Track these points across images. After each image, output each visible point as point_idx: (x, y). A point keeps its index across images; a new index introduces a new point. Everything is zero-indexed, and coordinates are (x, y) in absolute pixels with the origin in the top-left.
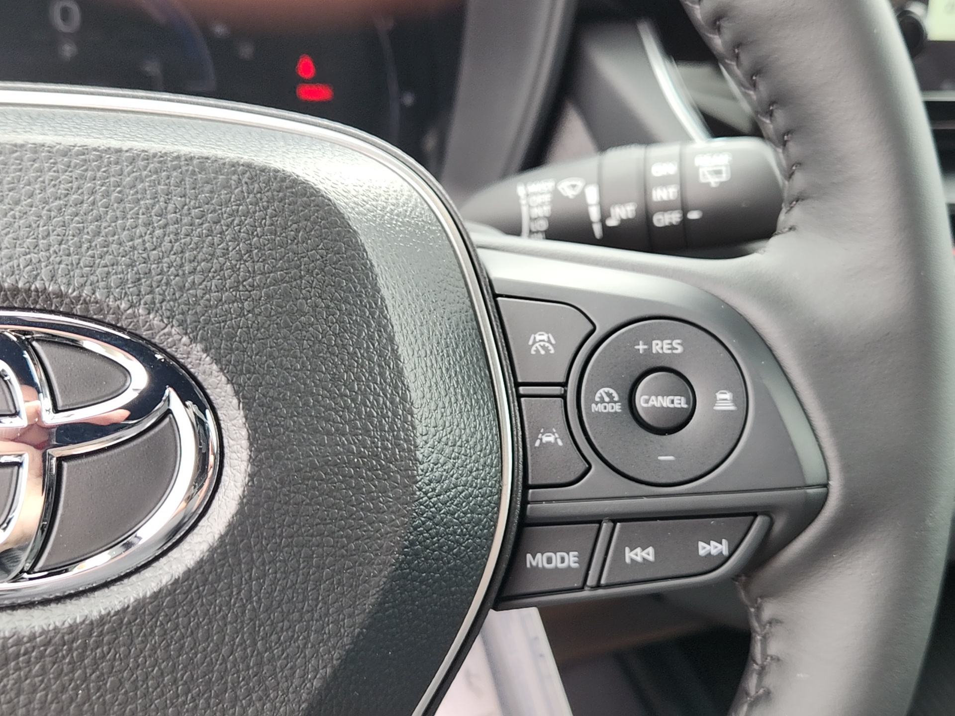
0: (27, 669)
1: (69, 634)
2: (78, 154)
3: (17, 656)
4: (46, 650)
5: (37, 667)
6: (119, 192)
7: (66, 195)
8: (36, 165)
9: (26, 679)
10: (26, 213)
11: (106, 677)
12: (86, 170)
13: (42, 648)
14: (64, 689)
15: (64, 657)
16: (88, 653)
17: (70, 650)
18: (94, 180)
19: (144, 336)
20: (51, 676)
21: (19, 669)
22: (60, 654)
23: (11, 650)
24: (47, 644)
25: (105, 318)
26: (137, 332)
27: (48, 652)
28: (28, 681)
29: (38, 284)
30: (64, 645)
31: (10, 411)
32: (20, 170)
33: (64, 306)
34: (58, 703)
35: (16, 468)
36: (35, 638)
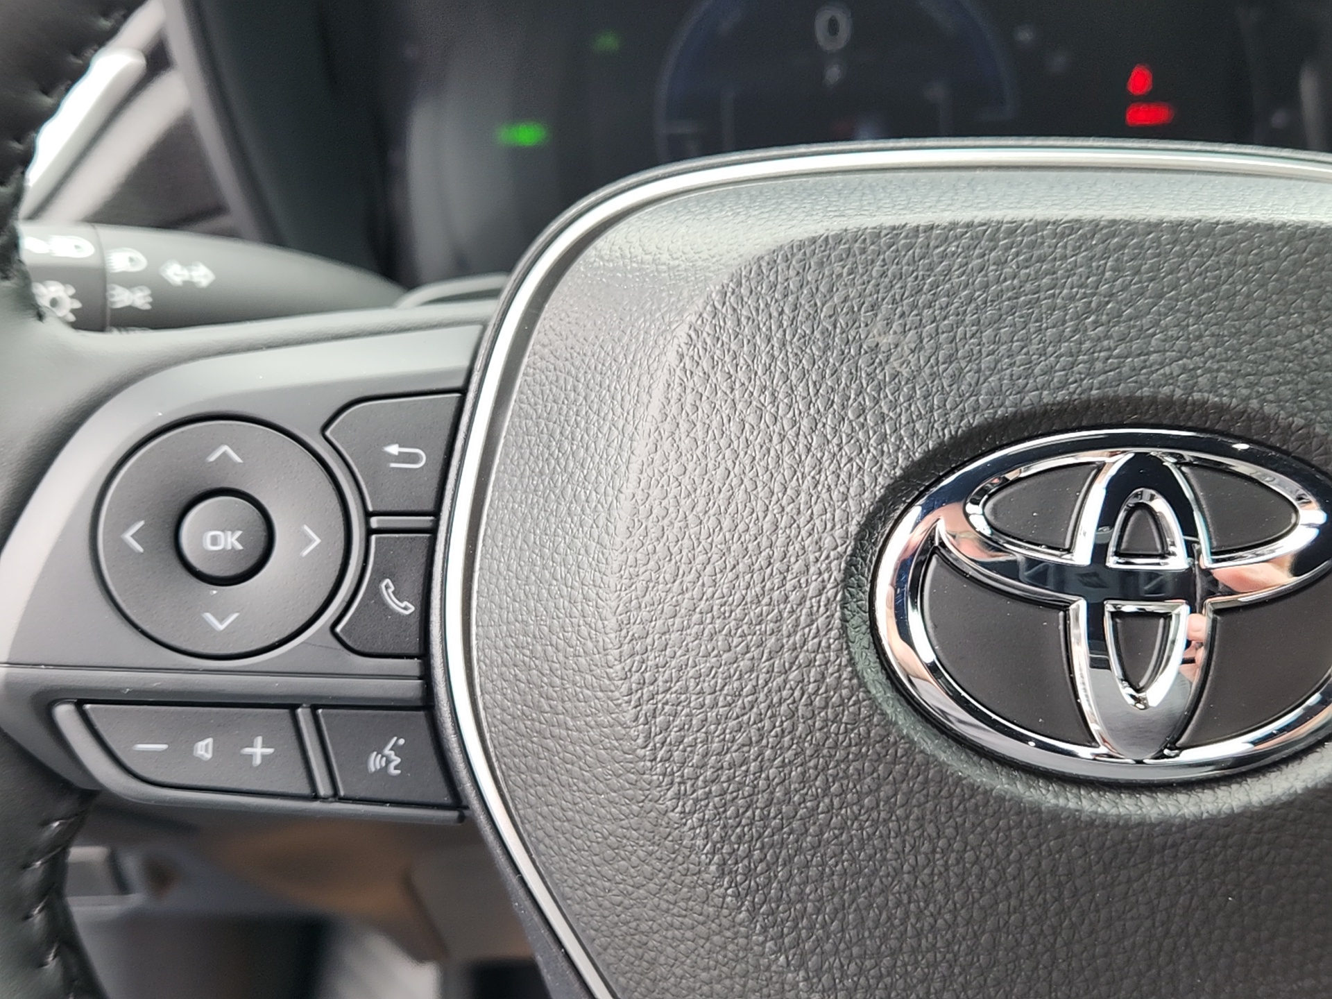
0: (1172, 866)
1: (1225, 826)
2: (1224, 234)
3: (1164, 848)
4: (1196, 844)
5: (1185, 863)
6: (1277, 280)
7: (1216, 285)
8: (1177, 248)
9: (1170, 877)
10: (1172, 309)
11: (1261, 883)
12: (1235, 253)
13: (1192, 842)
14: (1213, 893)
15: (1216, 855)
16: (1245, 852)
17: (1224, 847)
18: (1245, 265)
19: (1314, 463)
20: (1200, 876)
21: (1164, 864)
22: (1212, 852)
23: (1156, 840)
24: (1199, 836)
25: (1268, 439)
26: (1307, 457)
27: (1198, 846)
28: (1172, 880)
29: (1196, 396)
30: (1218, 840)
31: (1157, 550)
32: (1159, 255)
33: (1221, 423)
34: (1203, 909)
35: (1162, 621)
36: (1185, 828)
